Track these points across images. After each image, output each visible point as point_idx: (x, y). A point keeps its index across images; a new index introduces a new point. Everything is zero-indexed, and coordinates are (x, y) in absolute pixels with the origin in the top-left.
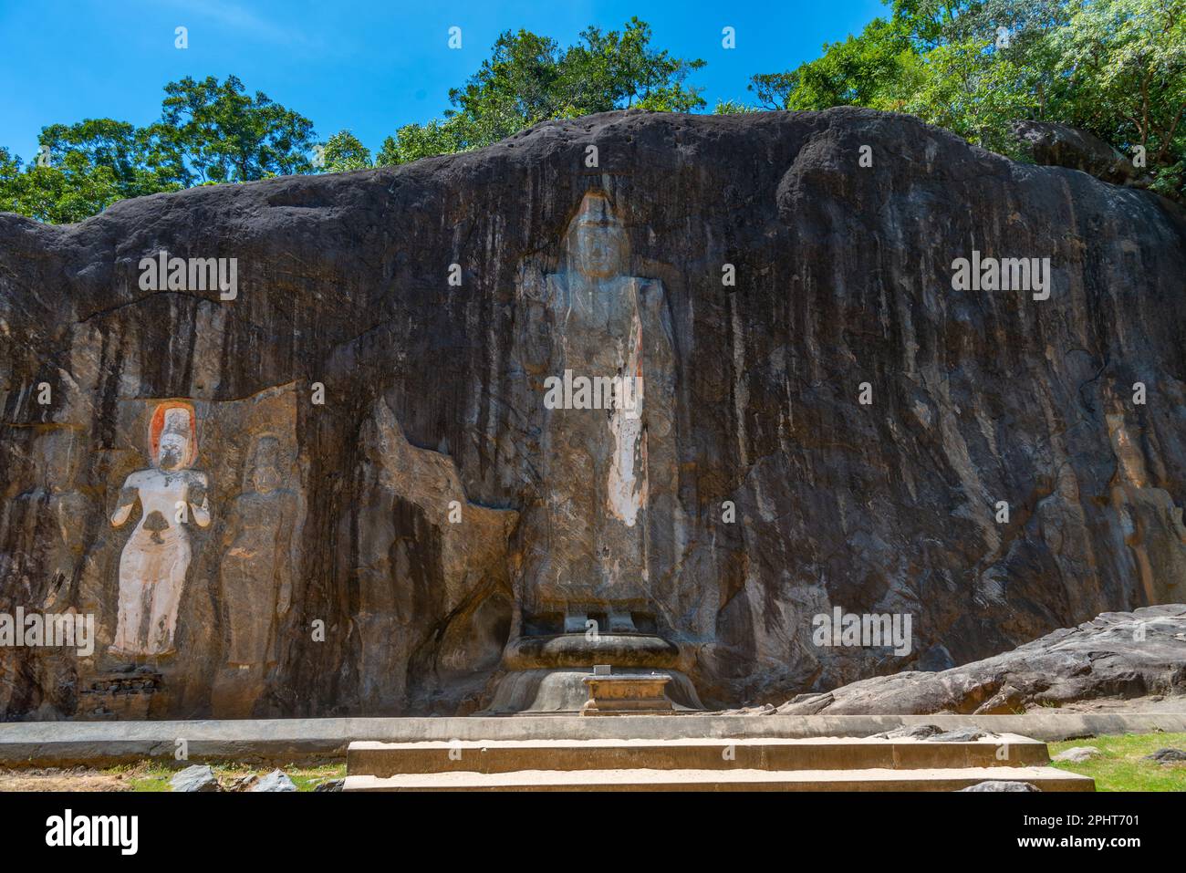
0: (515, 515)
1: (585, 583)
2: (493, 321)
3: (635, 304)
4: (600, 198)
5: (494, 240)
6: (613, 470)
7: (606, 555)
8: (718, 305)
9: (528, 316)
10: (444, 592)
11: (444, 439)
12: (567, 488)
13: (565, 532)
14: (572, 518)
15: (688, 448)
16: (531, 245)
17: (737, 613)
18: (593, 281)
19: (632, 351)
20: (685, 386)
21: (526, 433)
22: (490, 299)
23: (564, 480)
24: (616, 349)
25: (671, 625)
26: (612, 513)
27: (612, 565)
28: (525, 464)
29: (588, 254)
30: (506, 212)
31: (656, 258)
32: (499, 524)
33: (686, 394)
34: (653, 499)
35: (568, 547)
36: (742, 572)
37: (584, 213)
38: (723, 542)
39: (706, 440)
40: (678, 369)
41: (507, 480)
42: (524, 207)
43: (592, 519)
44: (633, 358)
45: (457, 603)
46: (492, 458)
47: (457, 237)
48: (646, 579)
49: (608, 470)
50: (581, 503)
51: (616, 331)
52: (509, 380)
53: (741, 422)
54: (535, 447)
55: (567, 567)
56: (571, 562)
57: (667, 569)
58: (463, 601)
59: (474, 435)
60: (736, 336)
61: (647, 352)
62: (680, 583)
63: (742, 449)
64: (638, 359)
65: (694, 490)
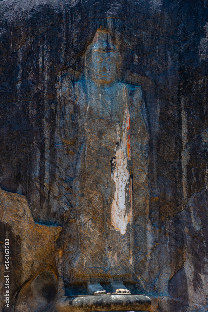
0: (60, 228)
1: (99, 266)
2: (45, 113)
3: (126, 102)
4: (105, 33)
5: (43, 61)
6: (114, 203)
7: (110, 250)
8: (173, 102)
9: (65, 110)
10: (21, 272)
11: (20, 185)
12: (89, 213)
13: (88, 238)
14: (92, 230)
15: (155, 189)
16: (65, 65)
17: (179, 280)
18: (101, 86)
19: (124, 131)
20: (154, 152)
21: (64, 181)
22: (42, 99)
23: (87, 209)
24: (115, 131)
25: (144, 288)
26: (113, 227)
27: (113, 256)
28: (64, 199)
29: (99, 70)
30: (50, 42)
31: (138, 72)
32: (52, 234)
33: (155, 157)
34: (135, 219)
35: (89, 246)
36: (183, 259)
37: (95, 42)
38: (173, 242)
39: (165, 185)
40: (150, 142)
41: (54, 209)
42: (61, 39)
43: (102, 230)
44: (125, 135)
45: (27, 277)
46: (46, 196)
47: (20, 57)
48: (131, 263)
49: (111, 203)
50: (97, 222)
51: (115, 119)
52: (55, 150)
53: (184, 174)
54: (70, 188)
55: (89, 258)
56: (92, 255)
57: (143, 258)
58: (31, 276)
59: (37, 183)
60: (183, 122)
61: (133, 132)
62: (149, 265)
63: (184, 189)
64: (128, 136)
65: (158, 213)
